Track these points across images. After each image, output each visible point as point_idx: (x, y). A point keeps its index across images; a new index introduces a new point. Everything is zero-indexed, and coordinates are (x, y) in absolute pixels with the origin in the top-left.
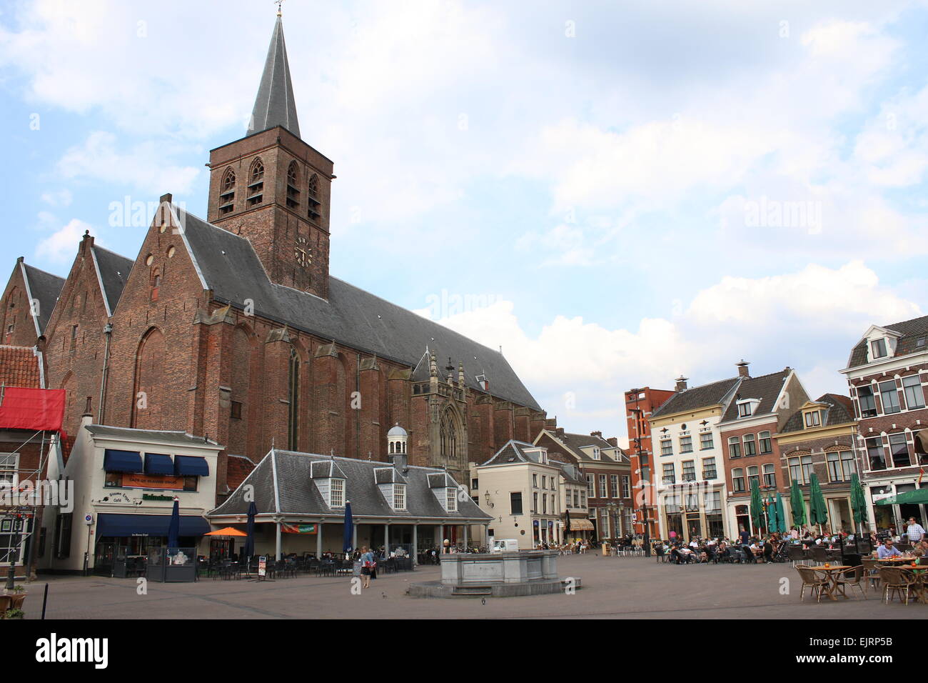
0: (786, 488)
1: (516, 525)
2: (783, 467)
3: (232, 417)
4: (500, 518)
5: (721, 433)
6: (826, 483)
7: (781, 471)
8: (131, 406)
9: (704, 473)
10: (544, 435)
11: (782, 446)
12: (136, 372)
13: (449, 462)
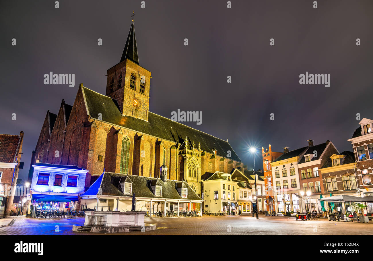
0: (325, 192)
1: (216, 204)
2: (324, 183)
3: (98, 161)
4: (211, 201)
5: (298, 169)
6: (343, 191)
7: (323, 185)
8: (68, 158)
9: (292, 185)
10: (236, 170)
11: (323, 174)
12: (70, 146)
13: (193, 179)
